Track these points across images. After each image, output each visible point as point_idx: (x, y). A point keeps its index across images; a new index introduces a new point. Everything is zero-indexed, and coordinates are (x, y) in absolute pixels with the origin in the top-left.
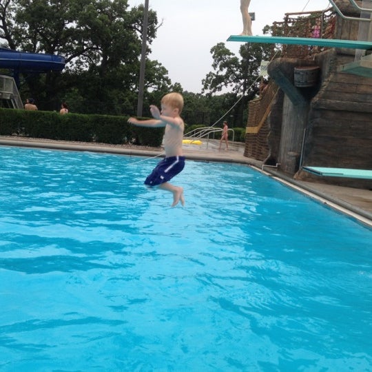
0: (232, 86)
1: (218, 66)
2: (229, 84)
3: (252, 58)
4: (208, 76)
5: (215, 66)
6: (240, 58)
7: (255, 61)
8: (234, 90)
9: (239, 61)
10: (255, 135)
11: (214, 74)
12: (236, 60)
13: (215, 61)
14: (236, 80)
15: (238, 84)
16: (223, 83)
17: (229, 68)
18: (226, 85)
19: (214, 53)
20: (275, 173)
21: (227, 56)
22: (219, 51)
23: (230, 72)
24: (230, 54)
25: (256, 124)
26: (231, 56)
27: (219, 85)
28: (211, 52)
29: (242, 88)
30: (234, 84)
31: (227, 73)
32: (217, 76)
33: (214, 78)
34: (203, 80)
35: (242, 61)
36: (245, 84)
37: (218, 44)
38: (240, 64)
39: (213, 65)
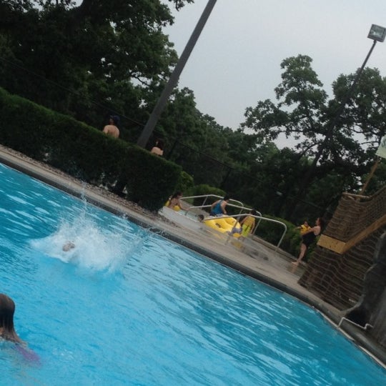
0: (297, 138)
1: (286, 94)
2: (293, 134)
3: (351, 104)
4: (261, 104)
5: (279, 92)
7: (354, 110)
8: (298, 146)
9: (327, 100)
10: (332, 255)
11: (273, 106)
12: (324, 95)
13: (285, 83)
14: (310, 131)
15: (310, 140)
16: (283, 128)
17: (304, 103)
18: (288, 132)
19: (286, 68)
20: (364, 339)
21: (308, 83)
22: (298, 70)
23: (303, 111)
24: (315, 81)
25: (345, 237)
26: (316, 87)
27: (274, 129)
28: (283, 66)
29: (315, 149)
30: (303, 138)
31: (295, 113)
32: (277, 111)
33: (271, 112)
34: (250, 109)
35: (331, 103)
36: (322, 145)
37: (300, 56)
38: (326, 104)
39: (276, 90)
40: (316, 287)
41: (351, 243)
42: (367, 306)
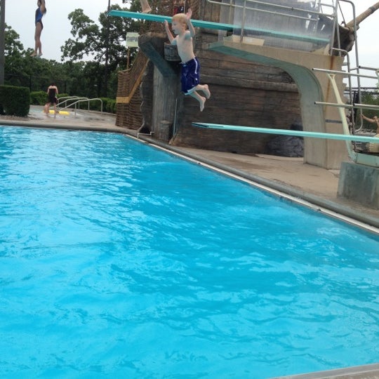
0: (93, 54)
1: (77, 33)
2: (90, 53)
3: (112, 27)
4: (67, 43)
5: (74, 33)
6: (101, 27)
7: (115, 30)
8: (95, 58)
9: (100, 29)
10: (126, 105)
11: (73, 41)
12: (95, 27)
13: (74, 27)
14: (98, 48)
15: (100, 53)
16: (84, 51)
17: (89, 35)
18: (87, 52)
19: (72, 19)
21: (86, 23)
22: (78, 18)
23: (90, 39)
24: (89, 21)
25: (127, 94)
26: (91, 24)
27: (80, 53)
28: (69, 18)
29: (104, 57)
30: (96, 53)
31: (87, 41)
32: (76, 43)
33: (74, 45)
34: (62, 47)
35: (102, 30)
36: (107, 53)
37: (76, 10)
38: (101, 32)
39: (72, 32)
40: (125, 124)
41: (131, 96)
42: (147, 123)
